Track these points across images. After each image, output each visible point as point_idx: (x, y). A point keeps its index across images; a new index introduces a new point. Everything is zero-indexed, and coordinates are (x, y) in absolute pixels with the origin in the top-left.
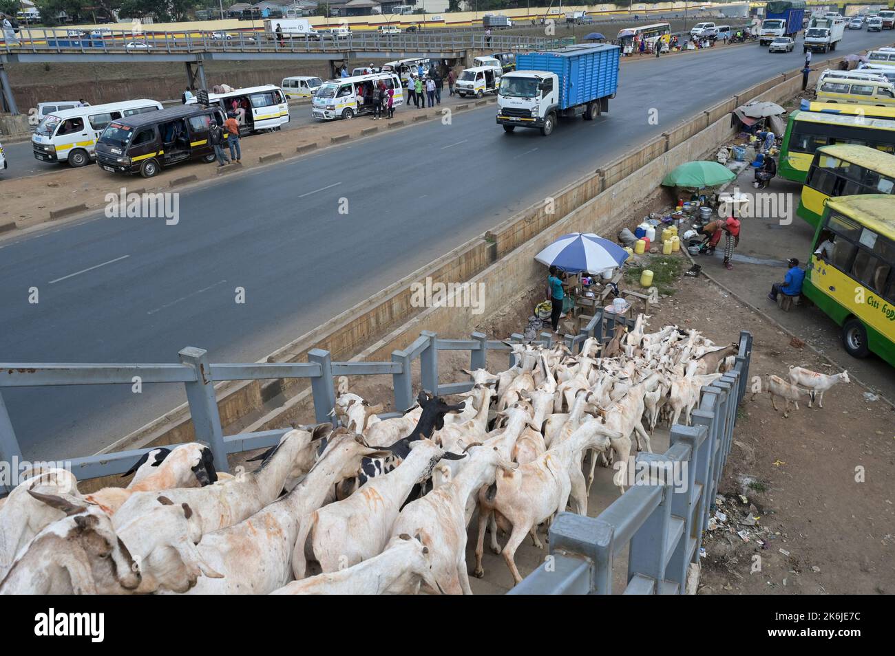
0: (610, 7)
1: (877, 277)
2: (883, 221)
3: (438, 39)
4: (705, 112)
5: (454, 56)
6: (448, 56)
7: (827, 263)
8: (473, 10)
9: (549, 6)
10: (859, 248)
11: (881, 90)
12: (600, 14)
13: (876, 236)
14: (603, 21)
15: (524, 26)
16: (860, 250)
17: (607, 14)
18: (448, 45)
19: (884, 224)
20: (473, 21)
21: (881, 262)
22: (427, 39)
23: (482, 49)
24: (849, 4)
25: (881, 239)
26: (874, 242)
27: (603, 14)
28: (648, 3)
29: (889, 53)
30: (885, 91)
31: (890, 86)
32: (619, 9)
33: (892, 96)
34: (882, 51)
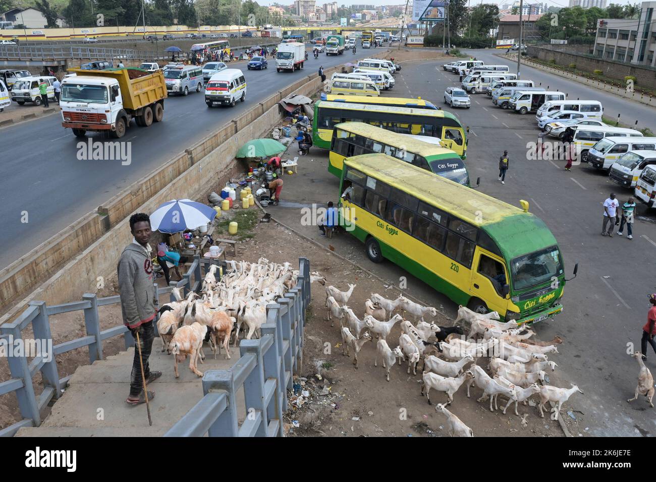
0: (184, 28)
1: (380, 208)
2: (378, 170)
3: (39, 50)
4: (260, 104)
5: (56, 64)
6: (49, 64)
7: (350, 202)
8: (70, 27)
9: (135, 26)
10: (367, 190)
11: (368, 86)
12: (177, 33)
13: (375, 181)
14: (179, 38)
15: (116, 41)
16: (368, 191)
17: (182, 33)
18: (49, 55)
19: (379, 173)
20: (71, 35)
21: (381, 198)
22: (28, 50)
23: (80, 58)
24: (343, 30)
25: (379, 182)
26: (375, 185)
27: (179, 32)
28: (211, 25)
29: (370, 62)
30: (371, 86)
31: (373, 83)
32: (190, 29)
33: (375, 90)
34: (366, 60)
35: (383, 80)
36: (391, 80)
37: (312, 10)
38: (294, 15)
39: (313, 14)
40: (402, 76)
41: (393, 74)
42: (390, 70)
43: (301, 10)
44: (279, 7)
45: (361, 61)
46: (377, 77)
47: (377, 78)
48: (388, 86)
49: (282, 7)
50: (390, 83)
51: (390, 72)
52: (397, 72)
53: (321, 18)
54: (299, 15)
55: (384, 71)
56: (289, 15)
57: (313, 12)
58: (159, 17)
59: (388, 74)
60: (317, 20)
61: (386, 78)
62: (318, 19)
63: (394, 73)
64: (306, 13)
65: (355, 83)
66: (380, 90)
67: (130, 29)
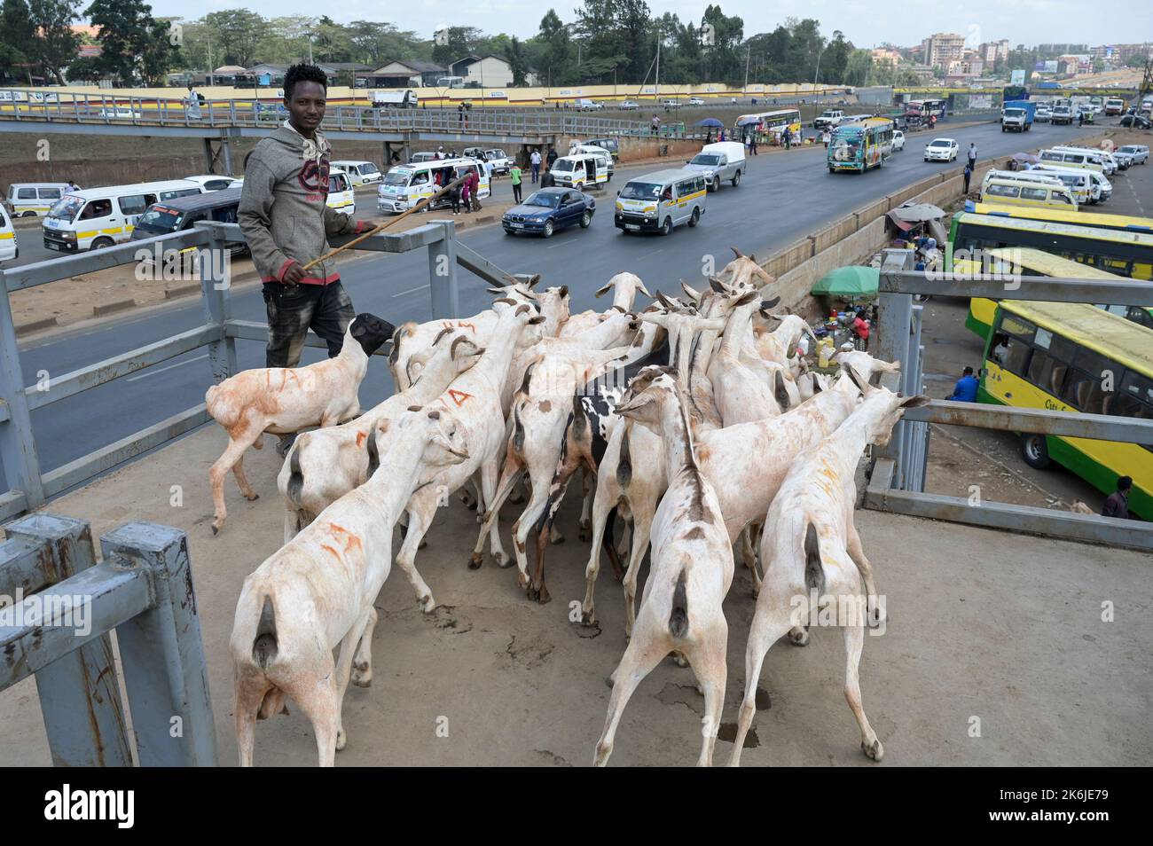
0: (719, 87)
2: (1058, 320)
4: (853, 214)
5: (538, 140)
6: (532, 141)
8: (545, 86)
11: (1056, 194)
12: (707, 95)
17: (718, 95)
18: (532, 128)
20: (544, 99)
28: (766, 83)
29: (1065, 153)
30: (1061, 196)
31: (1066, 190)
32: (730, 90)
33: (1069, 201)
34: (1056, 150)
35: (1088, 186)
36: (1105, 186)
37: (955, 55)
38: (920, 65)
39: (956, 62)
40: (1129, 181)
41: (1112, 176)
42: (1106, 168)
43: (935, 55)
44: (891, 50)
45: (1047, 151)
46: (1076, 179)
47: (1075, 182)
48: (1097, 196)
49: (898, 49)
50: (1103, 191)
51: (1104, 172)
52: (1120, 172)
53: (972, 70)
54: (928, 64)
55: (1093, 169)
56: (909, 65)
57: (957, 59)
58: (680, 70)
59: (1098, 175)
60: (965, 75)
61: (1095, 181)
62: (965, 72)
63: (1113, 174)
64: (943, 61)
65: (1029, 189)
66: (1080, 203)
67: (633, 89)
